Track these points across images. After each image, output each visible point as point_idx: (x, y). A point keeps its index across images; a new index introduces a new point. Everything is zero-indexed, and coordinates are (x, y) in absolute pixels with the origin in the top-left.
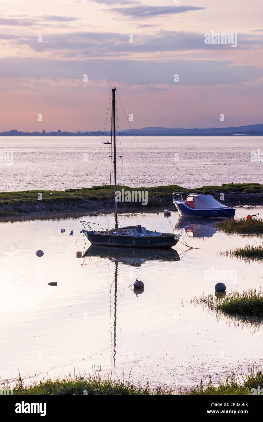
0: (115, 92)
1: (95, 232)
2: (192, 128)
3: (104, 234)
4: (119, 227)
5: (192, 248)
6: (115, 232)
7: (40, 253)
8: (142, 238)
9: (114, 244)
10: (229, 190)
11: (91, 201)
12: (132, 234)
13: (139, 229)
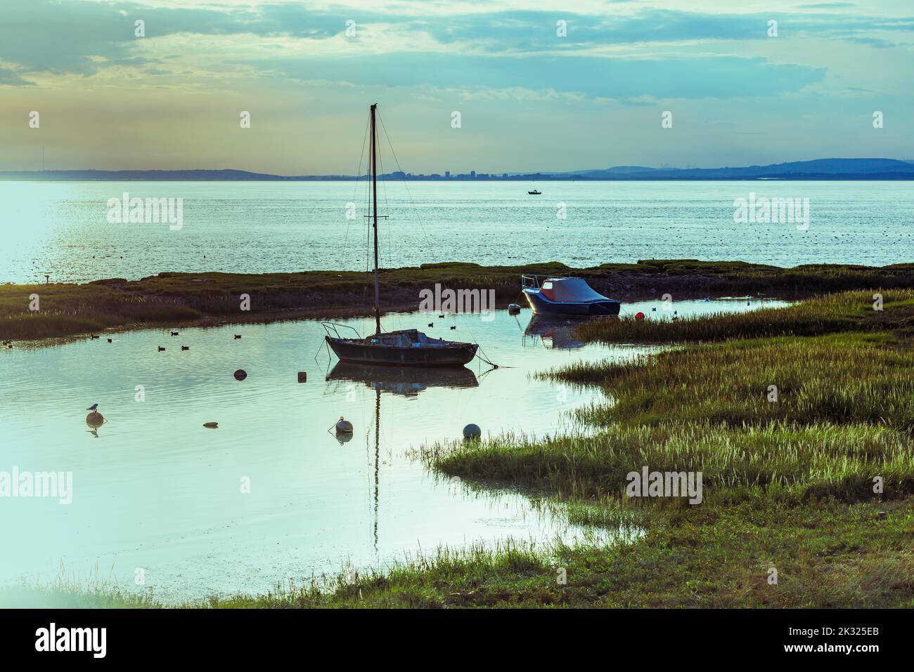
0: (376, 110)
1: (345, 340)
2: (691, 168)
3: (358, 344)
4: (382, 332)
5: (496, 367)
6: (374, 341)
7: (240, 374)
8: (416, 349)
9: (372, 359)
10: (642, 269)
11: (401, 289)
12: (400, 344)
13: (414, 335)
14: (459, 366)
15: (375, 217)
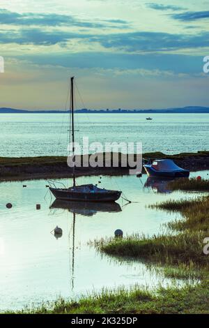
0: (73, 80)
4: (76, 185)
5: (130, 202)
6: (73, 189)
7: (9, 205)
8: (93, 194)
9: (71, 198)
10: (200, 155)
12: (85, 191)
13: (91, 187)
14: (113, 202)
15: (73, 130)
